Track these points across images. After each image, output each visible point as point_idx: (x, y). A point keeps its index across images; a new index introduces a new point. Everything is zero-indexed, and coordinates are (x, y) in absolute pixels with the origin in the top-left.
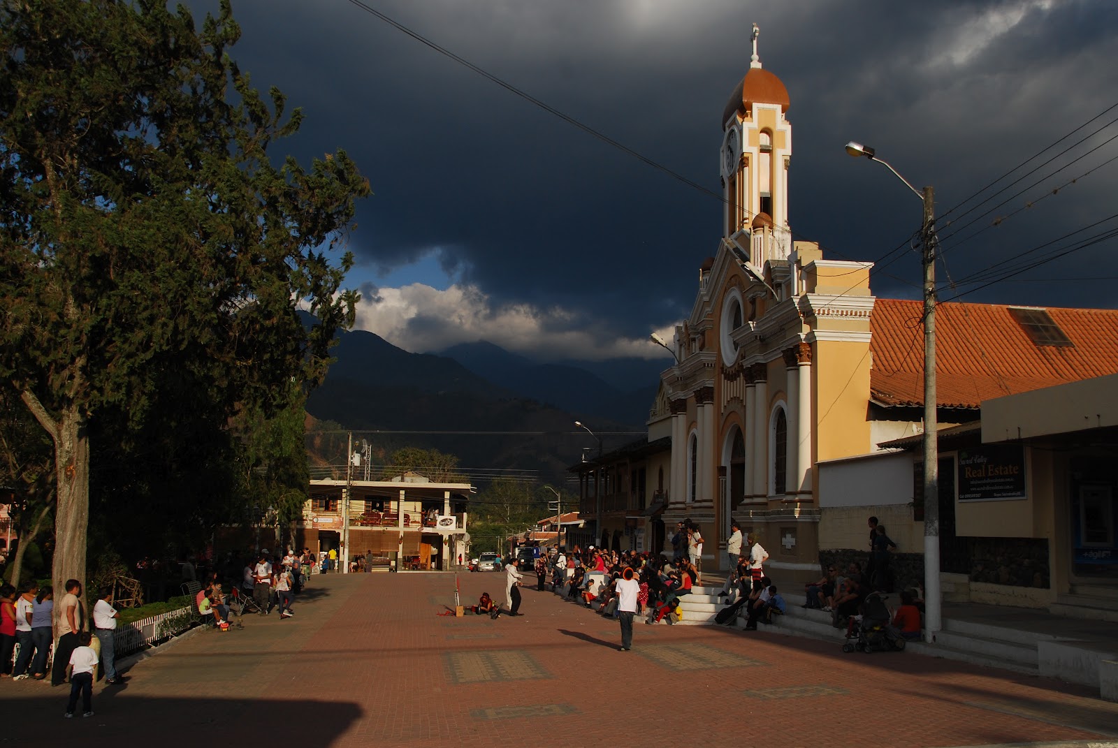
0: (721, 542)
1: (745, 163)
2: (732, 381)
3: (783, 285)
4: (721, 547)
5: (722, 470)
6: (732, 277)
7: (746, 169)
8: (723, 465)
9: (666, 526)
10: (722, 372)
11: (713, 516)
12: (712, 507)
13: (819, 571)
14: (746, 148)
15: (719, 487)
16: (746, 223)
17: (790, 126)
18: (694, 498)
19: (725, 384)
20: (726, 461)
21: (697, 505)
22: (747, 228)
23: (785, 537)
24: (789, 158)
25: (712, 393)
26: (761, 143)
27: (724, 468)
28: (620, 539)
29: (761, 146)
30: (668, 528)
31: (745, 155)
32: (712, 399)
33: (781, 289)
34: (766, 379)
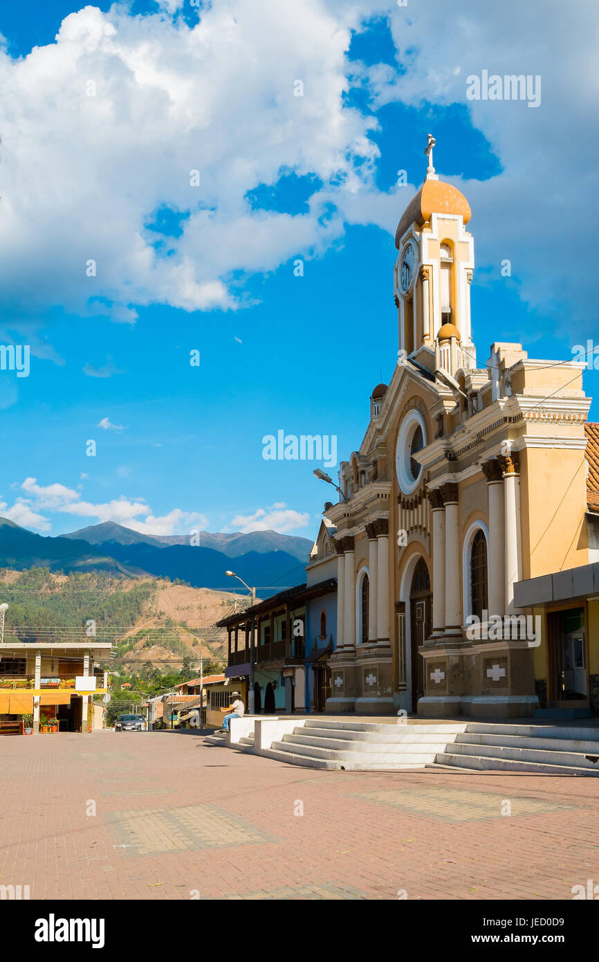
0: (400, 683)
1: (424, 276)
2: (412, 509)
3: (478, 394)
4: (401, 688)
5: (400, 606)
6: (411, 398)
7: (426, 283)
8: (401, 599)
9: (332, 671)
10: (399, 502)
11: (390, 656)
12: (389, 647)
13: (536, 703)
14: (425, 261)
15: (397, 625)
16: (427, 339)
17: (472, 238)
18: (365, 639)
19: (402, 513)
20: (404, 595)
21: (370, 645)
22: (429, 344)
23: (491, 668)
24: (471, 271)
25: (387, 527)
26: (441, 256)
27: (403, 604)
28: (275, 691)
29: (441, 259)
30: (334, 673)
31: (425, 268)
32: (387, 532)
33: (477, 399)
34: (457, 501)
